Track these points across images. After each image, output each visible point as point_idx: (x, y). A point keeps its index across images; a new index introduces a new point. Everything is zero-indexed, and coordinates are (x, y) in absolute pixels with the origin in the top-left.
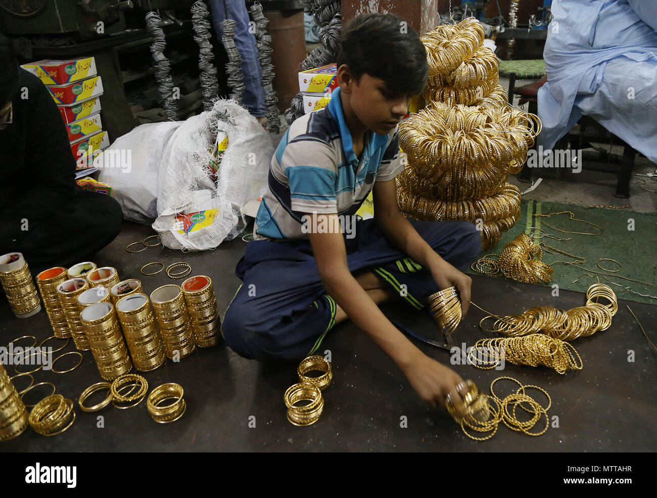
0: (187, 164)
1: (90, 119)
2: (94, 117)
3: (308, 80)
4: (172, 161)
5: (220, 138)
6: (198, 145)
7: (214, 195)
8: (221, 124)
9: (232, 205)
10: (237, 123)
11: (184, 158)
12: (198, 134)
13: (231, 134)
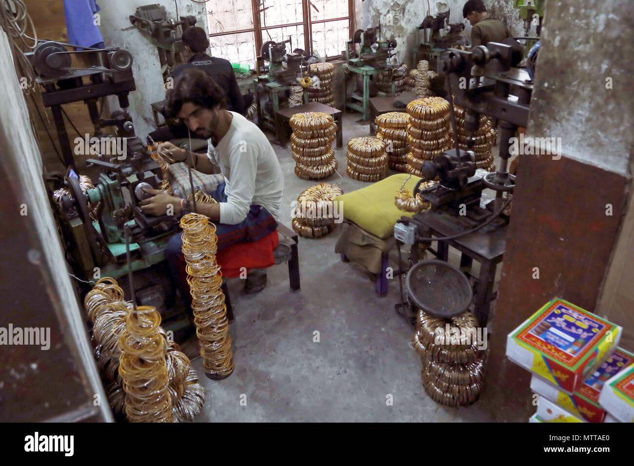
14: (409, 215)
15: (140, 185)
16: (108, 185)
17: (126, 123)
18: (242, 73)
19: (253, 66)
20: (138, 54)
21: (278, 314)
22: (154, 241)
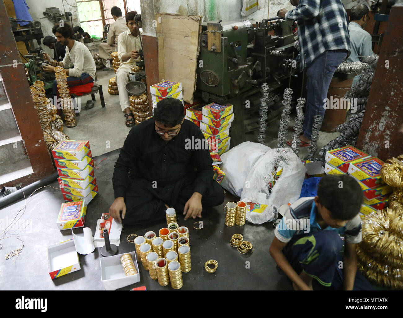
0: (260, 180)
1: (225, 132)
2: (226, 131)
3: (331, 158)
4: (254, 176)
5: (279, 169)
6: (267, 170)
7: (268, 198)
8: (281, 163)
9: (274, 206)
10: (289, 164)
11: (259, 177)
12: (269, 164)
13: (284, 169)
14: (134, 72)
15: (43, 63)
16: (32, 61)
17: (41, 51)
18: (97, 39)
19: (102, 37)
20: (48, 30)
21: (95, 113)
22: (48, 83)
